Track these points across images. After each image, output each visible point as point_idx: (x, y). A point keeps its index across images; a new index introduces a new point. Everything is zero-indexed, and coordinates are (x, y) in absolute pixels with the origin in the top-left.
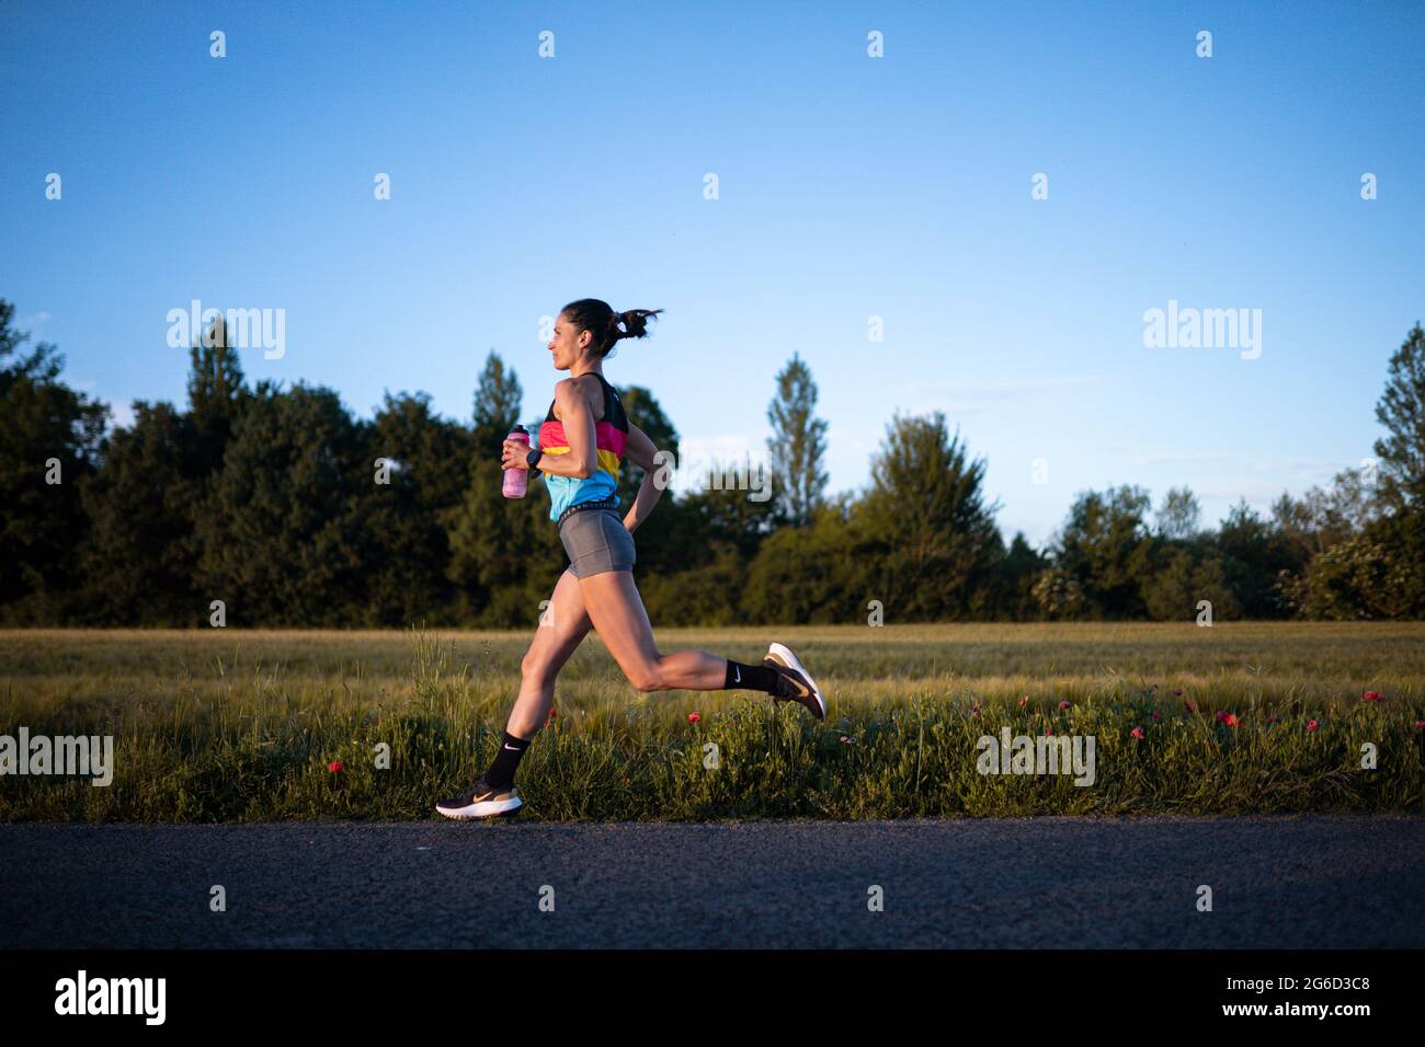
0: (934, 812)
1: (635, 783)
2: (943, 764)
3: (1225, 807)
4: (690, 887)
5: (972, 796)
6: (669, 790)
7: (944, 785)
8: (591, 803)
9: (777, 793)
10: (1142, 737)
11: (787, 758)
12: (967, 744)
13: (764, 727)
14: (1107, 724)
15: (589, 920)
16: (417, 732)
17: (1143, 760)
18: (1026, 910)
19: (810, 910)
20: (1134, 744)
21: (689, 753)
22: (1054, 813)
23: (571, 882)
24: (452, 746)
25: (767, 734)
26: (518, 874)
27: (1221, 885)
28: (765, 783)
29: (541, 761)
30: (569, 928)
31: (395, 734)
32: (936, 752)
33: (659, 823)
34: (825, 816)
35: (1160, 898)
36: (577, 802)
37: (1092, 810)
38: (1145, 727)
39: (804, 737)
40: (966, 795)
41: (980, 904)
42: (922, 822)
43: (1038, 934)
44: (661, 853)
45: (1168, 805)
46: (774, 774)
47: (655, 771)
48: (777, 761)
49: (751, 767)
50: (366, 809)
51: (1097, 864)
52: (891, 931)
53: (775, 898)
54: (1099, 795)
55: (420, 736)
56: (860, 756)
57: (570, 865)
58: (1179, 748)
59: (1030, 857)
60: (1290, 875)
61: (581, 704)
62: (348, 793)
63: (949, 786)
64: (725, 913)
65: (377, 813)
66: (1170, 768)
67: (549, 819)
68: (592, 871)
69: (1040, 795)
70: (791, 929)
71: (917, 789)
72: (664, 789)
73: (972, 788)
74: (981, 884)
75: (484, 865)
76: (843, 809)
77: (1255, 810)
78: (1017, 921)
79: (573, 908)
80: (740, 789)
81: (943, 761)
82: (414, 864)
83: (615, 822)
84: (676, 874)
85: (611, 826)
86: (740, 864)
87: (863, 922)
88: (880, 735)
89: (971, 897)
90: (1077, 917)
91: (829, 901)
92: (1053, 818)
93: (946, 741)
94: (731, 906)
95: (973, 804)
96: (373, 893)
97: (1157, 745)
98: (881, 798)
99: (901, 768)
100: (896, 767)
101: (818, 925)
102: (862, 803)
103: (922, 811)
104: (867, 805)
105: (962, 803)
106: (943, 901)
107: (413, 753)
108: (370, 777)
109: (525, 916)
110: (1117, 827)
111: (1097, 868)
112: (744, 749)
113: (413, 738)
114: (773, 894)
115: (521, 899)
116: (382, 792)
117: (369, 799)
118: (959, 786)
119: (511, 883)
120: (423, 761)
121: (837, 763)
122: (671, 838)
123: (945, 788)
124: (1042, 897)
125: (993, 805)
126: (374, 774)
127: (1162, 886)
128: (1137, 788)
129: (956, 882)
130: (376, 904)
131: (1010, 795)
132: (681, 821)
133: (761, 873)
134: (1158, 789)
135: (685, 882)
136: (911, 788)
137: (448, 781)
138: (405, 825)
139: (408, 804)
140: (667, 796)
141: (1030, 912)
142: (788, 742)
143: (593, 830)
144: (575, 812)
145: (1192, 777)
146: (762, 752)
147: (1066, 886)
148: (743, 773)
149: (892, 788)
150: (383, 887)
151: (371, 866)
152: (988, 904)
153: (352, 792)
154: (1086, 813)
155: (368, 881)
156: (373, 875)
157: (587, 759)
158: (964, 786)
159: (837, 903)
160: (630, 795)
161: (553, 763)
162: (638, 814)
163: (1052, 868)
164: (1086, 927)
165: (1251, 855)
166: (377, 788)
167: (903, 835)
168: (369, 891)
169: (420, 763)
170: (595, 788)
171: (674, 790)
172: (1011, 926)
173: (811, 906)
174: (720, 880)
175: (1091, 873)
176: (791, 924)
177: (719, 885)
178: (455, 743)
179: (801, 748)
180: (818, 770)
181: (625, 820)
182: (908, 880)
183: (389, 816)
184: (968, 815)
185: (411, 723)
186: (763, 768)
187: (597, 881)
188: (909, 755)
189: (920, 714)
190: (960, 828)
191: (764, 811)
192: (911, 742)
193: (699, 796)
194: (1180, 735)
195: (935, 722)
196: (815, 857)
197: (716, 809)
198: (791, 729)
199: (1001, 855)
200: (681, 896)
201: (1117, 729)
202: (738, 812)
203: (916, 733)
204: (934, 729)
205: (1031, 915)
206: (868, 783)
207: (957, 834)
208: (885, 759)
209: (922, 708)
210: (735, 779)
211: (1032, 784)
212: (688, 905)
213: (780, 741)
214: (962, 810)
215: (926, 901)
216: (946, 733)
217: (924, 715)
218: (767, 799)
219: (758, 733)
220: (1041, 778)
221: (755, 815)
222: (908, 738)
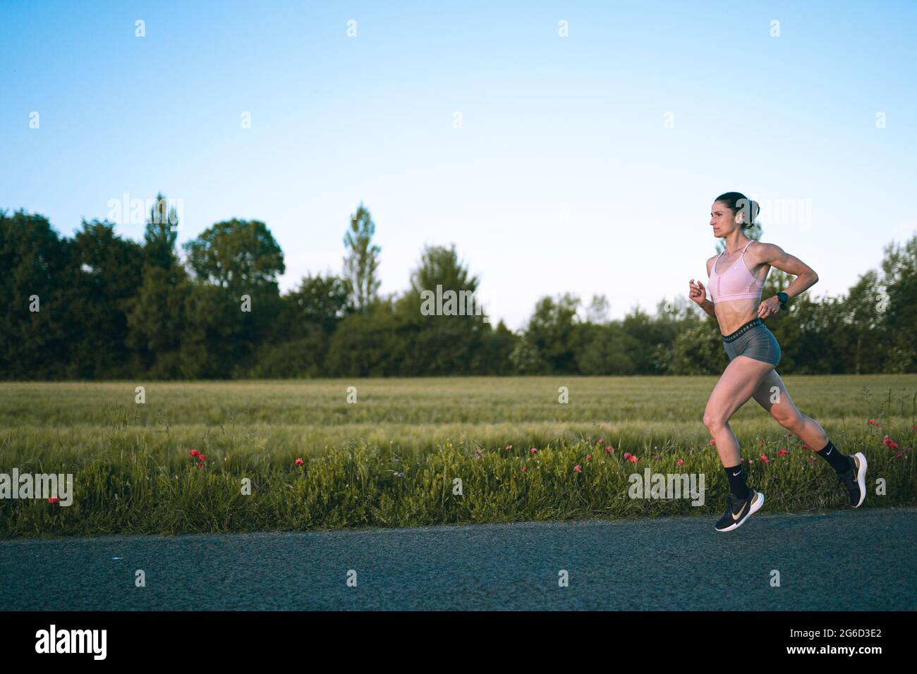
0: (452, 521)
1: (260, 506)
3: (629, 514)
4: (299, 583)
5: (477, 509)
6: (283, 510)
7: (460, 503)
8: (231, 520)
9: (353, 511)
10: (580, 471)
11: (359, 486)
12: (473, 477)
13: (345, 467)
14: (559, 464)
16: (111, 474)
17: (581, 486)
18: (512, 593)
19: (378, 599)
20: (576, 475)
21: (296, 485)
22: (526, 519)
23: (220, 582)
24: (136, 482)
25: (346, 472)
26: (184, 576)
27: (628, 571)
28: (346, 502)
29: (197, 492)
31: (96, 477)
33: (276, 533)
34: (383, 525)
35: (592, 582)
36: (221, 520)
37: (550, 517)
38: (582, 464)
39: (370, 471)
40: (472, 510)
41: (484, 590)
42: (445, 528)
44: (279, 557)
45: (595, 513)
46: (351, 499)
47: (274, 498)
48: (353, 489)
49: (336, 493)
50: (76, 528)
51: (555, 558)
54: (554, 508)
55: (113, 477)
56: (406, 485)
57: (219, 569)
58: (602, 477)
59: (514, 554)
60: (667, 562)
61: (221, 446)
62: (63, 518)
63: (462, 504)
64: (323, 602)
65: (83, 530)
66: (597, 490)
67: (203, 532)
68: (233, 572)
69: (519, 509)
71: (442, 506)
72: (280, 509)
73: (477, 505)
74: (484, 574)
75: (160, 570)
76: (396, 520)
77: (646, 514)
78: (506, 602)
79: (222, 603)
80: (329, 508)
82: (111, 572)
83: (247, 532)
84: (290, 573)
85: (245, 536)
86: (332, 564)
88: (419, 470)
89: (479, 585)
90: (543, 597)
91: (390, 592)
92: (526, 523)
94: (325, 598)
95: (478, 515)
96: (83, 597)
97: (589, 475)
98: (419, 513)
99: (432, 493)
100: (429, 491)
102: (408, 515)
103: (446, 520)
104: (411, 517)
105: (470, 514)
107: (108, 489)
108: (78, 506)
110: (565, 529)
112: (332, 482)
113: (109, 478)
115: (187, 597)
116: (87, 516)
117: (77, 521)
118: (469, 504)
119: (180, 584)
120: (116, 495)
121: (391, 490)
122: (286, 545)
123: (459, 505)
124: (522, 583)
125: (490, 515)
126: (81, 503)
127: (593, 573)
128: (577, 503)
130: (86, 604)
131: (500, 509)
132: (291, 530)
134: (590, 502)
135: (296, 580)
136: (438, 505)
137: (133, 507)
138: (104, 539)
139: (104, 524)
140: (282, 514)
141: (514, 595)
142: (360, 477)
143: (232, 540)
144: (220, 526)
145: (609, 495)
146: (344, 485)
147: (536, 574)
148: (332, 499)
149: (426, 506)
150: (90, 591)
151: (82, 574)
152: (489, 590)
153: (65, 516)
154: (546, 519)
155: (79, 586)
156: (83, 582)
157: (228, 490)
158: (471, 504)
159: (395, 592)
160: (257, 514)
161: (205, 494)
162: (262, 527)
163: (527, 561)
165: (645, 548)
166: (83, 513)
167: (434, 539)
168: (81, 594)
169: (113, 496)
170: (234, 510)
171: (286, 510)
172: (504, 606)
173: (379, 596)
174: (319, 577)
175: (550, 565)
177: (319, 581)
178: (138, 480)
179: (369, 480)
180: (379, 495)
181: (253, 531)
182: (439, 573)
183: (92, 533)
184: (474, 522)
185: (107, 468)
186: (344, 495)
187: (237, 581)
188: (437, 484)
189: (444, 457)
190: (469, 532)
191: (345, 522)
192: (438, 475)
193: (302, 513)
194: (603, 469)
195: (454, 462)
196: (379, 557)
197: (314, 522)
198: (362, 469)
199: (495, 553)
200: (294, 591)
201: (565, 466)
202: (328, 524)
203: (442, 469)
204: (453, 467)
205: (515, 597)
206: (412, 503)
207: (468, 538)
208: (422, 487)
209: (445, 453)
210: (326, 502)
211: (514, 501)
212: (298, 597)
213: (355, 476)
214: (470, 519)
215: (451, 589)
216: (461, 470)
217: (446, 457)
218: (347, 514)
219: (341, 471)
220: (519, 498)
221: (339, 526)
222: (436, 472)
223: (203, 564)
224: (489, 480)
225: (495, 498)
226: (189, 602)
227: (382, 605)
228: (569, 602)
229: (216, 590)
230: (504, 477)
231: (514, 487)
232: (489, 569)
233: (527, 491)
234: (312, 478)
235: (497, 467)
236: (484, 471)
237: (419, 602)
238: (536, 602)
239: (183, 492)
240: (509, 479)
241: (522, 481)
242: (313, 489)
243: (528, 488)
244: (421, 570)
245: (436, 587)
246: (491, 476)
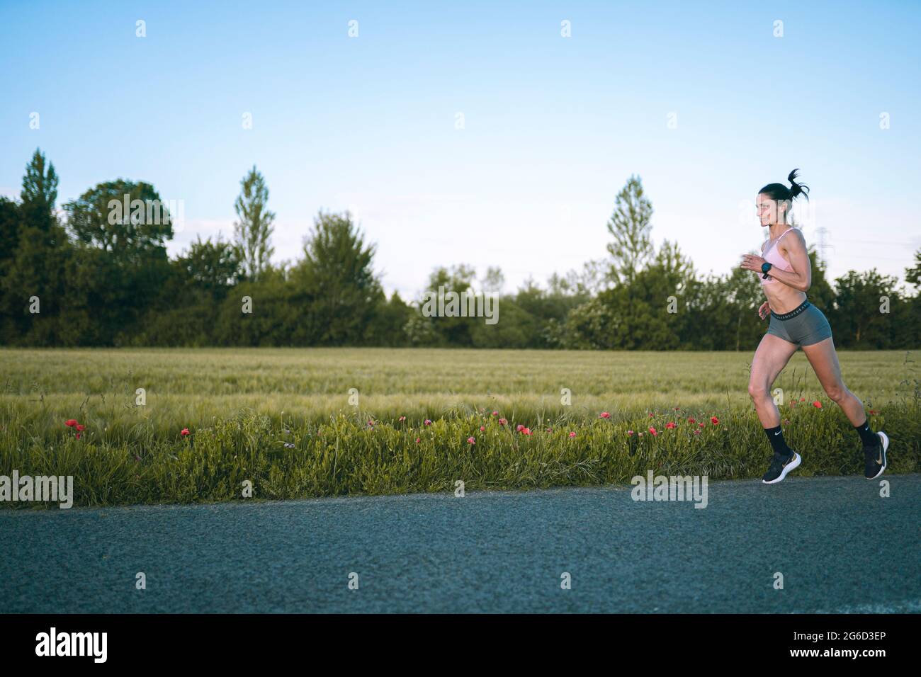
0: (344, 493)
1: (142, 478)
2: (350, 461)
3: (521, 486)
4: (183, 558)
5: (369, 481)
6: (167, 482)
8: (111, 493)
10: (474, 443)
11: (248, 458)
12: (366, 448)
13: (233, 438)
14: (453, 436)
15: (111, 590)
17: (474, 457)
18: (405, 566)
19: (266, 573)
20: (469, 446)
21: (181, 456)
22: (419, 491)
23: (97, 559)
24: (6, 454)
25: (235, 443)
26: (57, 553)
27: (520, 542)
28: (233, 474)
29: (74, 464)
30: (97, 597)
32: (346, 454)
34: (273, 497)
36: (99, 493)
37: (443, 489)
38: (476, 437)
39: (260, 443)
40: (364, 481)
41: (375, 563)
43: (412, 584)
44: (162, 531)
45: (487, 485)
46: (239, 471)
47: (158, 470)
48: (242, 461)
49: (224, 465)
51: (447, 529)
52: (320, 586)
53: (242, 565)
54: (447, 479)
56: (296, 456)
57: (96, 544)
58: (495, 450)
59: (406, 526)
60: (558, 533)
61: (101, 416)
63: (354, 476)
64: (208, 578)
66: (490, 461)
67: (80, 506)
68: (112, 548)
69: (412, 480)
70: (254, 589)
71: (334, 477)
72: (164, 482)
73: (369, 476)
74: (376, 547)
76: (286, 492)
77: (538, 486)
78: (399, 575)
79: (99, 581)
80: (216, 480)
81: (351, 458)
83: (128, 506)
84: (173, 548)
85: (125, 510)
86: (216, 538)
87: (301, 581)
88: (310, 442)
89: (371, 558)
91: (279, 566)
92: (419, 495)
93: (353, 446)
94: (211, 573)
95: (370, 486)
97: (483, 447)
98: (310, 485)
99: (323, 464)
100: (320, 463)
101: (272, 585)
102: (298, 487)
103: (337, 492)
104: (301, 489)
105: (362, 486)
106: (353, 562)
109: (64, 589)
111: (447, 532)
112: (220, 454)
114: (240, 562)
115: (60, 575)
118: (361, 475)
121: (281, 462)
123: (351, 476)
125: (382, 487)
127: (486, 545)
128: (470, 474)
129: (360, 547)
131: (392, 480)
132: (176, 503)
133: (231, 545)
134: (482, 474)
135: (179, 555)
136: (330, 477)
140: (165, 487)
141: (406, 568)
142: (249, 448)
144: (99, 500)
145: (502, 467)
146: (232, 456)
147: (429, 547)
148: (219, 471)
149: (317, 478)
152: (381, 562)
154: (439, 491)
157: (108, 462)
158: (363, 475)
159: (284, 566)
160: (139, 486)
161: (83, 466)
162: (144, 500)
163: (419, 533)
164: (442, 577)
165: (537, 519)
167: (325, 511)
170: (115, 482)
171: (170, 482)
172: (396, 579)
173: (267, 570)
174: (204, 552)
175: (443, 537)
176: (253, 585)
177: (204, 556)
178: (8, 453)
179: (259, 450)
180: (269, 466)
181: (135, 504)
182: (329, 547)
184: (366, 493)
186: (232, 466)
187: (116, 557)
188: (329, 455)
189: (336, 428)
190: (361, 504)
191: (232, 495)
192: (330, 446)
193: (188, 486)
194: (496, 441)
195: (346, 434)
196: (268, 531)
197: (200, 495)
198: (252, 441)
199: (388, 525)
200: (177, 566)
201: (459, 438)
202: (215, 497)
203: (334, 440)
204: (346, 438)
205: (408, 570)
206: (302, 475)
207: (359, 510)
208: (313, 458)
209: (338, 424)
210: (213, 474)
211: (407, 473)
212: (182, 573)
213: (244, 448)
214: (362, 490)
215: (342, 562)
216: (353, 441)
217: (338, 429)
218: (235, 486)
219: (229, 442)
220: (412, 470)
221: (227, 498)
222: (328, 444)
223: (79, 539)
224: (382, 451)
225: (387, 469)
226: (62, 581)
227: (270, 580)
228: (461, 574)
229: (93, 567)
230: (397, 448)
231: (408, 458)
232: (381, 542)
233: (420, 463)
234: (199, 450)
235: (391, 439)
236: (377, 443)
237: (308, 576)
238: (429, 574)
239: (59, 464)
240: (403, 451)
241: (415, 452)
242: (200, 461)
243: (421, 459)
244: (312, 543)
245: (327, 560)
246: (384, 448)
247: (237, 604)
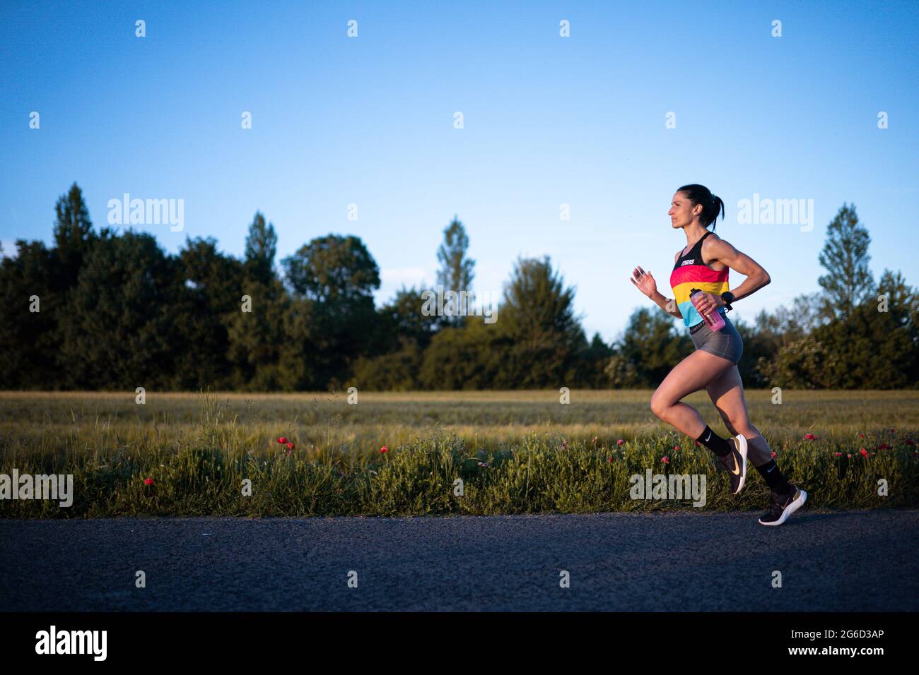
0: (537, 510)
1: (345, 492)
2: (543, 480)
3: (719, 506)
4: (379, 558)
5: (561, 500)
6: (368, 496)
7: (544, 493)
8: (317, 505)
9: (437, 498)
10: (668, 462)
11: (443, 475)
12: (558, 467)
13: (429, 456)
14: (646, 454)
15: (313, 580)
16: (204, 458)
18: (592, 571)
19: (455, 572)
20: (663, 466)
21: (381, 473)
22: (612, 510)
23: (302, 556)
24: (226, 468)
25: (431, 460)
26: (268, 550)
27: (713, 555)
28: (430, 492)
29: (284, 477)
30: (300, 585)
31: (189, 460)
32: (538, 472)
33: (361, 518)
34: (467, 513)
35: (676, 563)
36: (308, 504)
37: (636, 508)
38: (670, 456)
39: (454, 461)
40: (557, 500)
42: (529, 516)
43: (598, 586)
44: (361, 537)
45: (683, 505)
46: (435, 487)
47: (359, 484)
48: (437, 478)
49: (420, 481)
50: (169, 509)
51: (638, 542)
52: (506, 585)
53: (434, 565)
55: (206, 462)
56: (490, 475)
57: (302, 545)
58: (691, 469)
59: (596, 538)
60: (756, 548)
61: (312, 441)
62: (157, 498)
63: (546, 494)
64: (401, 574)
65: (176, 511)
67: (289, 515)
68: (316, 548)
69: (604, 499)
70: (442, 584)
71: (526, 495)
72: (364, 496)
73: (561, 495)
75: (246, 545)
76: (479, 508)
77: (737, 508)
78: (585, 578)
79: (303, 572)
80: (413, 495)
81: (543, 477)
82: (199, 545)
83: (332, 517)
84: (370, 550)
85: (329, 520)
86: (412, 543)
87: (489, 580)
88: (503, 461)
89: (558, 563)
90: (623, 575)
91: (468, 567)
92: (611, 513)
93: (545, 465)
94: (404, 571)
95: (562, 505)
96: (172, 564)
97: (678, 467)
98: (503, 501)
99: (516, 482)
100: (513, 481)
101: (460, 582)
102: (491, 504)
103: (529, 510)
104: (495, 506)
105: (555, 504)
106: (540, 566)
107: (200, 473)
108: (172, 488)
109: (272, 577)
110: (652, 519)
111: (637, 544)
112: (416, 470)
113: (200, 463)
114: (432, 563)
115: (269, 566)
116: (180, 498)
117: (171, 502)
118: (553, 494)
119: (264, 556)
120: (207, 477)
121: (475, 479)
122: (368, 527)
123: (544, 495)
124: (602, 563)
125: (574, 505)
126: (174, 486)
127: (677, 556)
129: (549, 554)
130: (174, 570)
131: (585, 499)
132: (375, 516)
133: (425, 550)
135: (376, 555)
136: (522, 494)
137: (223, 491)
138: (194, 519)
139: (197, 506)
140: (366, 500)
141: (593, 573)
142: (444, 465)
143: (317, 522)
144: (306, 511)
146: (428, 472)
147: (618, 556)
148: (415, 485)
149: (510, 494)
150: (178, 559)
151: (172, 546)
153: (160, 498)
154: (632, 510)
155: (169, 556)
156: (172, 552)
157: (315, 476)
158: (556, 493)
159: (474, 568)
160: (342, 500)
161: (292, 479)
162: (347, 512)
163: (609, 545)
164: (629, 582)
165: (733, 536)
166: (176, 496)
167: (517, 524)
168: (169, 562)
169: (205, 478)
170: (320, 495)
171: (371, 496)
172: (582, 581)
173: (456, 570)
174: (399, 554)
175: (634, 548)
176: (443, 581)
177: (398, 557)
178: (229, 466)
179: (453, 468)
181: (339, 516)
182: (518, 553)
183: (184, 514)
184: (558, 512)
185: (199, 453)
186: (428, 482)
187: (319, 555)
188: (522, 474)
189: (529, 448)
190: (553, 520)
191: (429, 509)
192: (522, 465)
193: (387, 500)
194: (691, 462)
195: (539, 453)
196: (460, 539)
197: (397, 508)
198: (446, 457)
199: (578, 537)
200: (373, 564)
201: (652, 457)
202: (412, 511)
203: (526, 460)
204: (538, 457)
205: (595, 575)
206: (495, 492)
207: (551, 524)
208: (507, 477)
209: (530, 444)
210: (410, 489)
211: (599, 492)
212: (377, 569)
213: (439, 465)
214: (554, 508)
215: (529, 566)
216: (545, 460)
217: (531, 448)
218: (431, 502)
219: (425, 460)
220: (605, 489)
221: (423, 512)
222: (521, 463)
223: (288, 541)
224: (574, 470)
225: (580, 488)
226: (271, 571)
227: (458, 578)
228: (649, 580)
229: (298, 562)
230: (589, 467)
231: (600, 477)
232: (570, 550)
233: (613, 482)
234: (397, 466)
235: (583, 458)
236: (569, 462)
237: (496, 576)
238: (616, 579)
239: (272, 477)
240: (595, 470)
241: (608, 471)
242: (398, 477)
243: (613, 479)
244: (501, 550)
245: (515, 564)
246: (576, 467)
247: (426, 596)
